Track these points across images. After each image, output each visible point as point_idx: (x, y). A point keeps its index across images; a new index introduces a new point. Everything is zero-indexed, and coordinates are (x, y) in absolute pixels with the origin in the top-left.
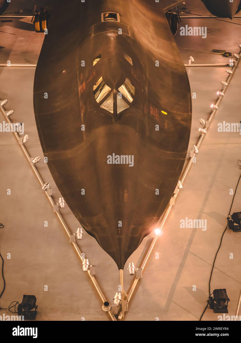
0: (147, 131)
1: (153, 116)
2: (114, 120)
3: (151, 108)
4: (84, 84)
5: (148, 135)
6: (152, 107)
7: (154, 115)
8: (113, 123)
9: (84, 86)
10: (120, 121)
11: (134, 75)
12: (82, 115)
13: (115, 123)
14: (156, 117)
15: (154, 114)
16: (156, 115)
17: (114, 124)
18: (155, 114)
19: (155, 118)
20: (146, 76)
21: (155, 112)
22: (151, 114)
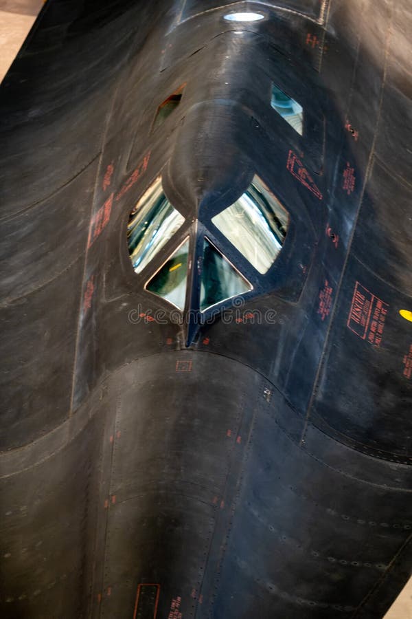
0: (319, 382)
1: (360, 328)
2: (183, 336)
3: (357, 296)
4: (109, 203)
5: (320, 397)
6: (363, 293)
7: (366, 322)
8: (179, 349)
9: (108, 212)
10: (206, 342)
11: (296, 171)
12: (82, 317)
13: (184, 347)
14: (369, 330)
15: (363, 319)
16: (374, 323)
17: (182, 349)
18: (372, 319)
19: (367, 336)
20: (358, 175)
21: (373, 314)
22: (352, 321)
